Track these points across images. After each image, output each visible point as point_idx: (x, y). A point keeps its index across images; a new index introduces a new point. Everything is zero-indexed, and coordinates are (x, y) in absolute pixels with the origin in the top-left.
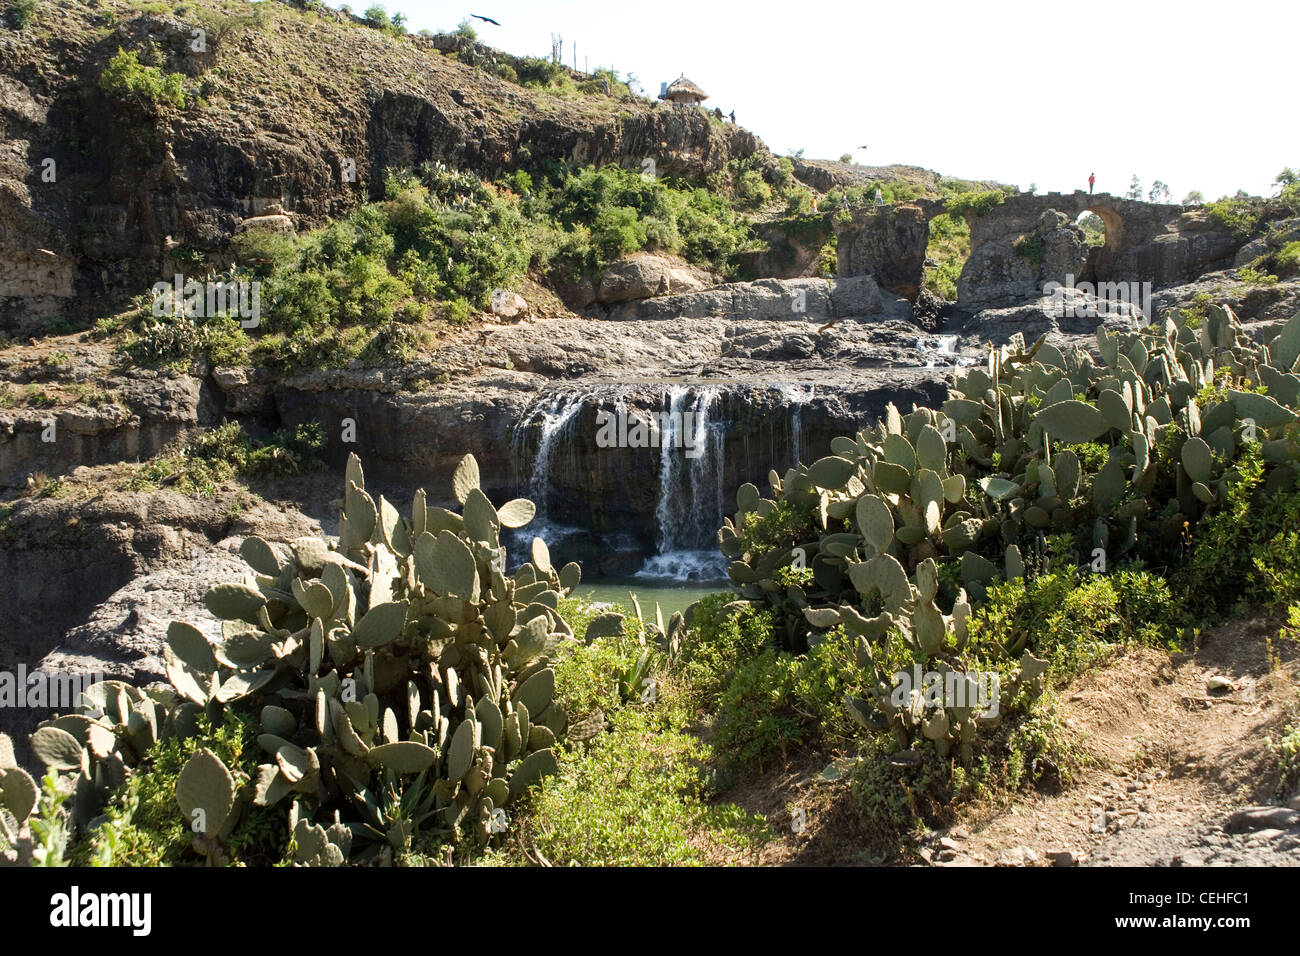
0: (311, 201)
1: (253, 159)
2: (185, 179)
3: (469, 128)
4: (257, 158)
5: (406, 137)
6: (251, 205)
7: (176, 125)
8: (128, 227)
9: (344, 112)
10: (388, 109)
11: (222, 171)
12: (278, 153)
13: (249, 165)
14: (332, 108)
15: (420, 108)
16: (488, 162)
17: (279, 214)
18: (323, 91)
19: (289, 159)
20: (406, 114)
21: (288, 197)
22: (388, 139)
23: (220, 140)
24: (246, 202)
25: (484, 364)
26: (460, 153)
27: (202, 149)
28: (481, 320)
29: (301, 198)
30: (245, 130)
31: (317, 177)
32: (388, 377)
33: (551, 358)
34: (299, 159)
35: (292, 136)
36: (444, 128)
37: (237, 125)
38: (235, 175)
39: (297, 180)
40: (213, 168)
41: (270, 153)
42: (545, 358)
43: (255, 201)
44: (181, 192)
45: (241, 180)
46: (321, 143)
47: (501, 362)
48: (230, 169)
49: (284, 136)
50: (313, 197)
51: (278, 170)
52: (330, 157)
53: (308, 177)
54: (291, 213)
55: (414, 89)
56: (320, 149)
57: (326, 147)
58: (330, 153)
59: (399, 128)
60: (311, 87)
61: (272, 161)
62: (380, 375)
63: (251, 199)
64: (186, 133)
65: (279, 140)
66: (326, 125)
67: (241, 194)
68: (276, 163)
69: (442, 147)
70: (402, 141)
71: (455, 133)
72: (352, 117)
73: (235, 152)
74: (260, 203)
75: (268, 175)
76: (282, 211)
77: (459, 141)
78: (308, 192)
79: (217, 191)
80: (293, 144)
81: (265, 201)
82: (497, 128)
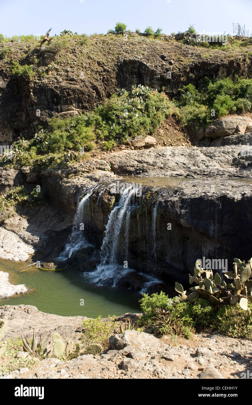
0: (87, 105)
1: (58, 92)
2: (36, 101)
3: (163, 69)
4: (60, 91)
5: (135, 76)
6: (61, 108)
7: (35, 83)
8: (26, 118)
9: (105, 70)
10: (125, 66)
11: (49, 97)
12: (68, 89)
13: (57, 94)
14: (100, 69)
15: (138, 64)
16: (173, 82)
17: (73, 110)
18: (99, 64)
19: (74, 91)
20: (134, 67)
21: (77, 104)
22: (127, 78)
23: (47, 86)
24: (59, 107)
25: (97, 168)
26: (158, 80)
27: (42, 90)
28: (121, 149)
29: (82, 104)
30: (58, 82)
31: (88, 95)
32: (62, 172)
33: (128, 166)
34: (78, 90)
35: (77, 82)
36: (148, 71)
37: (55, 80)
38: (53, 98)
39: (79, 98)
40: (46, 96)
41: (65, 89)
42: (125, 166)
43: (63, 106)
44: (35, 106)
45: (55, 99)
46: (91, 83)
47: (103, 167)
48: (51, 96)
49: (72, 82)
50: (88, 103)
51: (69, 95)
52: (95, 88)
53: (84, 96)
54: (78, 110)
55: (136, 57)
56: (90, 85)
57: (93, 84)
58: (95, 86)
59: (132, 73)
60: (94, 63)
61: (66, 92)
62: (60, 172)
63: (61, 106)
64: (37, 86)
65: (71, 84)
66: (97, 76)
67: (57, 104)
68: (68, 93)
69: (148, 78)
70: (133, 78)
71: (153, 73)
72: (108, 71)
73: (52, 90)
74: (65, 107)
75: (65, 97)
76: (75, 109)
77: (156, 75)
78: (85, 101)
79: (48, 104)
80: (77, 84)
81: (66, 106)
82: (178, 68)
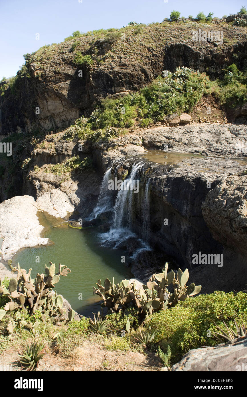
0: (137, 86)
1: (112, 76)
2: (94, 85)
3: (207, 51)
4: (113, 76)
5: (181, 59)
6: (115, 90)
7: (94, 70)
8: (88, 100)
9: (153, 55)
10: (172, 50)
11: (104, 81)
12: (120, 73)
13: (111, 78)
14: (149, 54)
15: (184, 48)
16: (217, 63)
17: (125, 91)
18: (149, 49)
19: (125, 75)
20: (180, 51)
21: (128, 86)
22: (174, 61)
23: (103, 72)
24: (113, 89)
25: (130, 143)
26: (202, 61)
27: (99, 75)
28: (157, 125)
29: (133, 85)
30: (112, 68)
31: (138, 78)
32: (104, 146)
33: (156, 142)
34: (128, 74)
35: (128, 67)
36: (192, 53)
37: (110, 66)
38: (108, 82)
39: (129, 80)
40: (102, 80)
41: (117, 74)
42: (154, 142)
43: (116, 88)
44: (94, 89)
45: (110, 83)
46: (140, 67)
47: (135, 142)
48: (106, 80)
49: (124, 67)
50: (137, 85)
51: (120, 78)
52: (143, 71)
53: (134, 79)
54: (129, 91)
55: (182, 42)
56: (140, 69)
57: (142, 68)
58: (144, 70)
59: (179, 56)
60: (145, 49)
61: (118, 76)
62: (102, 145)
63: (114, 88)
64: (95, 72)
65: (122, 69)
66: (147, 60)
67: (111, 87)
68: (120, 77)
69: (193, 60)
70: (180, 61)
71: (197, 55)
72: (156, 56)
73: (107, 75)
74: (117, 89)
75: (117, 80)
76: (126, 90)
77: (200, 57)
78: (135, 83)
79: (104, 87)
80: (128, 69)
81: (119, 88)
82: (222, 49)
